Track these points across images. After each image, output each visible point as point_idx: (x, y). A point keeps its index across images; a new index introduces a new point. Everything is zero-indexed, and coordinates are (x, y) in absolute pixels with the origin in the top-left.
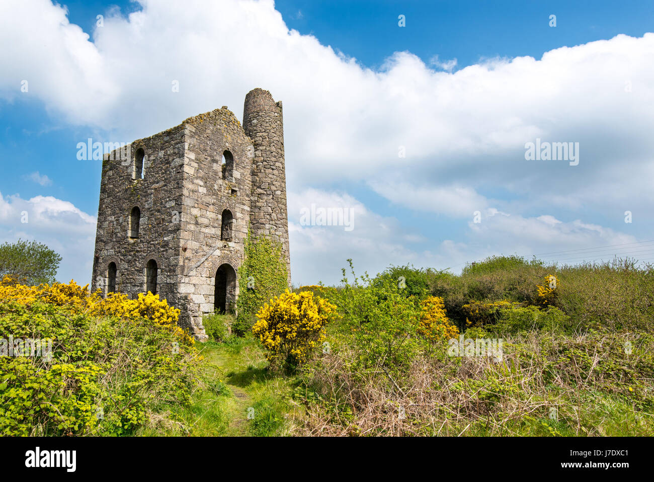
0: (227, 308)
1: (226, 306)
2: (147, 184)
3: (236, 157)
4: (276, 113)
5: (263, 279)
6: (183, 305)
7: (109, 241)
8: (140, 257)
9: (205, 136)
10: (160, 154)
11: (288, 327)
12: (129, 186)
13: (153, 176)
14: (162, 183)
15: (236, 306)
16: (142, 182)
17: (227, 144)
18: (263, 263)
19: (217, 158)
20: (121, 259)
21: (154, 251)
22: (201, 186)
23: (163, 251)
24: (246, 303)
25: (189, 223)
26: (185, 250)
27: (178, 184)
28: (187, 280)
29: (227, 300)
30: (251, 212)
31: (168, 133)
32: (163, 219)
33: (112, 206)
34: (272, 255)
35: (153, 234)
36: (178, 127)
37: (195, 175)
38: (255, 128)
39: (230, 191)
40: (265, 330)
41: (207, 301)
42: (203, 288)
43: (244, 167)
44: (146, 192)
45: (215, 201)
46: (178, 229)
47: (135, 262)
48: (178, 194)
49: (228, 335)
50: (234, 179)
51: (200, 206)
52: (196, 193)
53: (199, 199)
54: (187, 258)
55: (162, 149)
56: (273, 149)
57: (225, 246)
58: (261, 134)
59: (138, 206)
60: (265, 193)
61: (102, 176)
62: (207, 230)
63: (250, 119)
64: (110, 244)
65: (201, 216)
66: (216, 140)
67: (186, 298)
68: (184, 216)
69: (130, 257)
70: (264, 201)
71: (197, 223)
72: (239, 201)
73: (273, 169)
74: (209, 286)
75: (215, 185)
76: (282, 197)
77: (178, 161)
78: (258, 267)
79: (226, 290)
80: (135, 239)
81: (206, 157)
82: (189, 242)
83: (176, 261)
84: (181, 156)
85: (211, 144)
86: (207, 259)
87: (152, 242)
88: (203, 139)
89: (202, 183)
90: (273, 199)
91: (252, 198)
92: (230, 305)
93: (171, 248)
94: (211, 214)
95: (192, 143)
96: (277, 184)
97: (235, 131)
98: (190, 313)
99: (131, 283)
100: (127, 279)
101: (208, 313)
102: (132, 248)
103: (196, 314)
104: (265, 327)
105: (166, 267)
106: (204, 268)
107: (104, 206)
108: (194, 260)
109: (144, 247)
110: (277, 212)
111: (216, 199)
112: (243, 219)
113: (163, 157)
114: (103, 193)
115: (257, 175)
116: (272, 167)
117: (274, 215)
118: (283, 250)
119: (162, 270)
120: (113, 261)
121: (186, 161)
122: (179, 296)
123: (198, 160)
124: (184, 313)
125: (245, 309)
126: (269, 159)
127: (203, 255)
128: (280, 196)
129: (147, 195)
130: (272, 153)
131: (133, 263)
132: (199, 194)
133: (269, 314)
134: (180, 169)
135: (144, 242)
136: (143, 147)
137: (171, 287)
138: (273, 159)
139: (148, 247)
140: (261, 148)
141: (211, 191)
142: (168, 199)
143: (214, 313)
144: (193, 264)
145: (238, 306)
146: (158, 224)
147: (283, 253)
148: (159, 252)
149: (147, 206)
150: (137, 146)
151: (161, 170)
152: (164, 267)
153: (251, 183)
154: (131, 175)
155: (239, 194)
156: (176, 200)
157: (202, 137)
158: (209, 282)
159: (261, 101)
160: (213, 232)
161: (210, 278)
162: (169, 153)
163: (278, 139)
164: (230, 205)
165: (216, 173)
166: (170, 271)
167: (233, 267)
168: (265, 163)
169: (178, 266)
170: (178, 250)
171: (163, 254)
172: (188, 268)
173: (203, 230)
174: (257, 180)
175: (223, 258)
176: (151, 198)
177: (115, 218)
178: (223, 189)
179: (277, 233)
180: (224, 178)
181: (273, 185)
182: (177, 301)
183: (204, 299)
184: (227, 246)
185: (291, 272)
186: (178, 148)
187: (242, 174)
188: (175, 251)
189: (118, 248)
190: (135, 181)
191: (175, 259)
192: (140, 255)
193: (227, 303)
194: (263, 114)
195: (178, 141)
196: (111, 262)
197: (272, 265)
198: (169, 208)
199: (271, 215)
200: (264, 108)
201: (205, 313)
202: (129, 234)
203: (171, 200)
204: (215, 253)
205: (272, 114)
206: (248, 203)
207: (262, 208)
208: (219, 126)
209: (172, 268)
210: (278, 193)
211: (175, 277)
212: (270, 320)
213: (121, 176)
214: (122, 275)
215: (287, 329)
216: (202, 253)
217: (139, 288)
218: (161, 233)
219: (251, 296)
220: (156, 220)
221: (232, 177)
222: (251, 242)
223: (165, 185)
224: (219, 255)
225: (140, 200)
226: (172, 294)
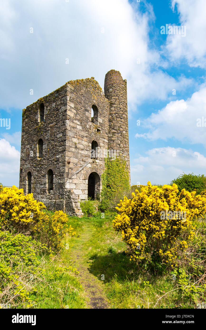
0: (95, 197)
1: (95, 196)
2: (46, 124)
3: (100, 110)
4: (123, 85)
5: (115, 181)
6: (68, 195)
7: (27, 160)
8: (44, 168)
9: (81, 94)
10: (53, 105)
11: (156, 225)
12: (36, 127)
13: (49, 119)
14: (55, 123)
15: (100, 196)
16: (43, 124)
17: (94, 101)
18: (116, 172)
19: (88, 109)
20: (34, 170)
21: (51, 164)
22: (78, 125)
23: (56, 164)
24: (106, 194)
25: (71, 147)
26: (69, 163)
27: (64, 122)
28: (71, 181)
29: (95, 192)
30: (109, 143)
31: (57, 91)
32: (56, 145)
33: (28, 140)
34: (121, 167)
35: (50, 154)
36: (63, 86)
37: (74, 117)
38: (111, 94)
39: (96, 130)
40: (127, 226)
41: (83, 193)
42: (81, 186)
43: (105, 117)
44: (46, 129)
45: (87, 135)
46: (64, 151)
47: (41, 171)
48: (63, 129)
49: (96, 212)
50: (98, 123)
51: (78, 137)
52: (75, 129)
53: (77, 133)
54: (70, 168)
55: (54, 102)
56: (121, 106)
57: (94, 162)
58: (114, 97)
59: (42, 138)
60: (117, 132)
61: (22, 122)
62: (83, 152)
63: (108, 88)
64: (28, 162)
65: (79, 143)
66: (87, 97)
67: (70, 191)
68: (68, 142)
69: (38, 168)
70: (116, 137)
71: (76, 147)
72: (102, 136)
73: (121, 118)
74: (85, 185)
75: (87, 125)
76: (126, 135)
77: (63, 108)
78: (112, 174)
79: (94, 187)
80: (41, 158)
81: (81, 107)
82: (72, 159)
83: (63, 170)
84: (65, 104)
85: (84, 99)
86: (83, 169)
87: (50, 159)
88: (79, 95)
89: (79, 123)
90: (121, 135)
91: (109, 135)
92: (97, 195)
93: (61, 162)
94: (85, 142)
95: (72, 97)
96: (124, 127)
97: (99, 94)
98: (72, 200)
99: (39, 183)
100: (37, 181)
101: (84, 200)
102: (39, 163)
103: (76, 201)
104: (128, 222)
105: (58, 173)
106: (81, 174)
107: (24, 140)
108: (75, 169)
109: (46, 162)
110: (123, 143)
111: (88, 134)
112: (104, 147)
113: (54, 107)
114: (23, 132)
115: (112, 122)
116: (120, 117)
117: (121, 145)
118: (127, 165)
119: (56, 175)
120: (30, 171)
121: (68, 108)
122: (66, 190)
123: (76, 108)
124: (69, 200)
125: (105, 197)
126: (119, 112)
127: (80, 167)
128: (125, 134)
129: (46, 131)
130: (121, 108)
131: (40, 172)
132: (77, 130)
133: (131, 209)
134: (65, 113)
135: (45, 159)
136: (43, 102)
137: (61, 185)
138: (121, 112)
139: (48, 162)
140: (114, 106)
141: (85, 129)
142: (58, 133)
143: (88, 200)
144: (74, 172)
145: (101, 195)
146: (53, 148)
147: (126, 166)
148: (54, 165)
149: (46, 138)
150: (40, 102)
151: (54, 115)
152: (57, 174)
153: (108, 126)
154: (37, 120)
155: (101, 132)
156: (62, 132)
157: (78, 94)
158: (84, 182)
159: (114, 77)
160: (87, 153)
161: (85, 180)
162: (58, 104)
163: (124, 101)
164: (96, 138)
165: (88, 118)
166: (60, 176)
167: (99, 174)
168: (117, 115)
169: (65, 173)
170: (65, 163)
171: (56, 166)
172: (71, 174)
173: (80, 151)
174: (112, 125)
175: (93, 169)
176: (49, 133)
177: (30, 146)
178: (92, 128)
179: (123, 155)
180: (92, 121)
181: (121, 127)
182: (65, 193)
183: (81, 192)
184: (95, 162)
185: (131, 177)
186: (63, 100)
187: (103, 120)
188: (63, 164)
189: (32, 163)
190: (40, 124)
191: (63, 168)
192: (44, 167)
193: (95, 194)
194: (116, 85)
195: (63, 95)
196: (28, 171)
197: (121, 173)
198: (59, 138)
199: (120, 145)
200: (116, 81)
201: (82, 200)
202: (38, 155)
203: (60, 133)
204: (87, 166)
205: (121, 86)
206: (107, 138)
207: (115, 141)
208: (89, 89)
209: (61, 174)
210: (124, 132)
211: (63, 179)
212: (132, 214)
213: (32, 121)
214: (35, 179)
215: (155, 227)
216: (80, 165)
217: (43, 186)
218: (55, 153)
219: (109, 190)
220: (52, 146)
221: (97, 121)
222: (109, 160)
223: (56, 124)
224: (90, 167)
225: (43, 134)
226: (62, 189)
